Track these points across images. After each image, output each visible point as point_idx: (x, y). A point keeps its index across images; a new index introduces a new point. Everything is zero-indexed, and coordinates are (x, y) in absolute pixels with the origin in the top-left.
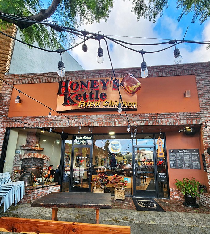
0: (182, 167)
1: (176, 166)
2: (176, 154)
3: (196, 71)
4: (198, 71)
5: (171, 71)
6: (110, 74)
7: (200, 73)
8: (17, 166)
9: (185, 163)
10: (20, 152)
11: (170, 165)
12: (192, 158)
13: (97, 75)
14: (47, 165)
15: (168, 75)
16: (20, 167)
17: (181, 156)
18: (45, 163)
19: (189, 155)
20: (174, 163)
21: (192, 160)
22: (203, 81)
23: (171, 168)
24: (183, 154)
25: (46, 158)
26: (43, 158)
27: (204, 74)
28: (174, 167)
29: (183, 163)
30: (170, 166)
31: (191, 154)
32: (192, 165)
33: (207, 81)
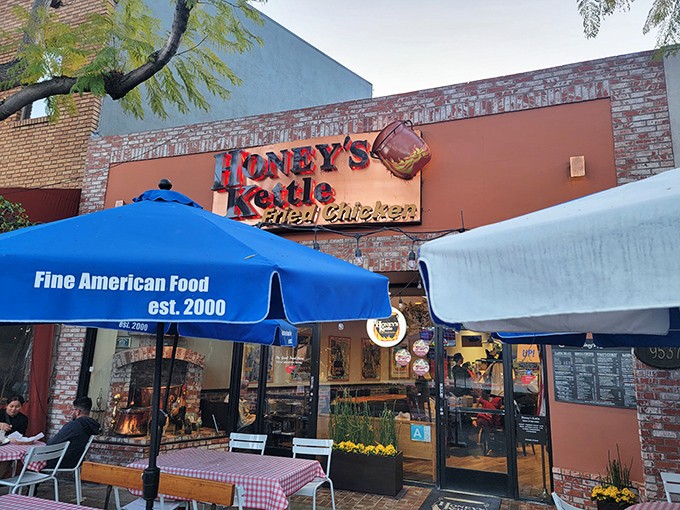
0: (590, 397)
1: (574, 395)
2: (573, 354)
3: (614, 87)
4: (620, 85)
5: (532, 94)
6: (352, 117)
7: (627, 90)
8: (120, 380)
9: (602, 387)
10: (127, 343)
11: (556, 390)
12: (620, 370)
13: (315, 122)
14: (196, 379)
15: (521, 108)
16: (128, 385)
17: (588, 360)
18: (193, 374)
19: (614, 359)
20: (566, 385)
21: (621, 378)
22: (636, 118)
23: (557, 399)
24: (596, 356)
25: (194, 358)
26: (186, 358)
27: (642, 94)
28: (567, 399)
29: (592, 386)
30: (556, 394)
31: (620, 355)
32: (623, 393)
33: (650, 117)
